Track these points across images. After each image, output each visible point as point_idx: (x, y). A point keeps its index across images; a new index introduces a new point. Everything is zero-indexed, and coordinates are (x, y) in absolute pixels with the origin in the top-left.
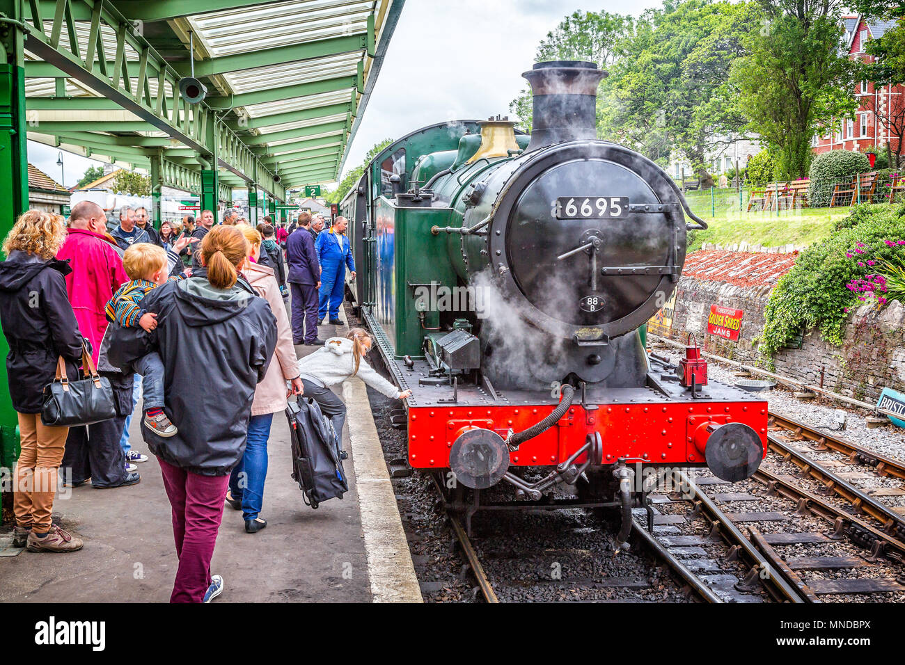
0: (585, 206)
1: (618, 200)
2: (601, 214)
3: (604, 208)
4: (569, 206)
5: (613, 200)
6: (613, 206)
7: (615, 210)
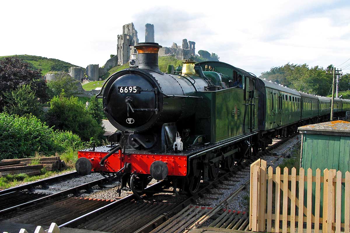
0: (126, 89)
1: (136, 87)
2: (130, 92)
3: (131, 90)
4: (121, 89)
5: (134, 87)
6: (134, 89)
7: (135, 90)
